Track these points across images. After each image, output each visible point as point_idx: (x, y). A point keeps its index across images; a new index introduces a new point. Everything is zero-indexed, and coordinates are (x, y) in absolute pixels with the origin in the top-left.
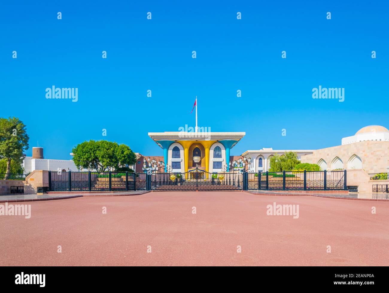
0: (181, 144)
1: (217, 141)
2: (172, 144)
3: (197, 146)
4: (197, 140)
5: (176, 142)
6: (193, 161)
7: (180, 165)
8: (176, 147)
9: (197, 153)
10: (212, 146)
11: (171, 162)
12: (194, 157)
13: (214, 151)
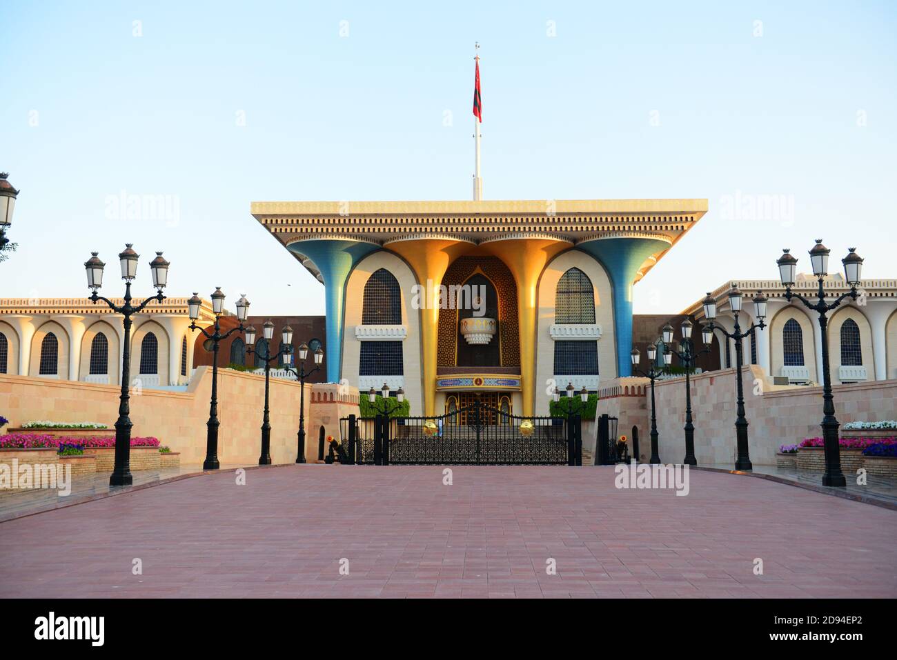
0: (403, 259)
1: (572, 243)
3: (478, 270)
4: (478, 241)
5: (380, 247)
6: (462, 339)
7: (398, 356)
8: (382, 269)
10: (552, 265)
11: (359, 344)
12: (463, 321)
13: (557, 292)
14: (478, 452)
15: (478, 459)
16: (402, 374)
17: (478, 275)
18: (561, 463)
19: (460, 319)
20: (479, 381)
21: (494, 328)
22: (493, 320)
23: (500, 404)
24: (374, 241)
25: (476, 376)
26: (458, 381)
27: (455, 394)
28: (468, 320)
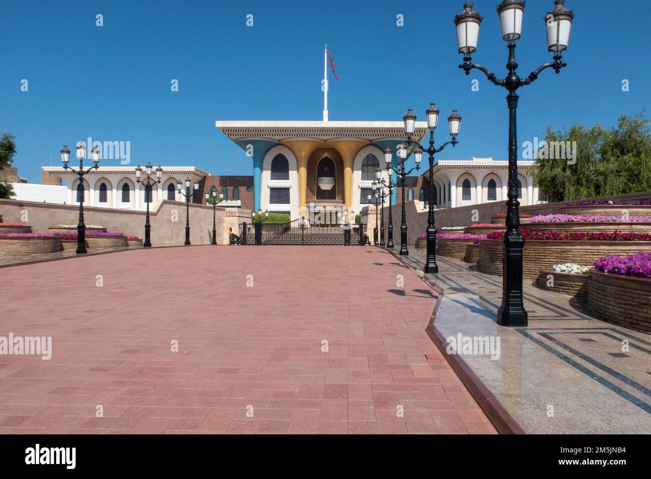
0: (290, 149)
1: (369, 142)
2: (271, 148)
3: (326, 155)
4: (325, 141)
5: (279, 144)
6: (318, 187)
7: (288, 195)
8: (280, 154)
9: (326, 169)
10: (360, 152)
11: (270, 189)
12: (319, 179)
13: (363, 165)
16: (289, 203)
17: (327, 157)
21: (333, 182)
22: (333, 179)
24: (276, 140)
25: (324, 204)
28: (321, 178)
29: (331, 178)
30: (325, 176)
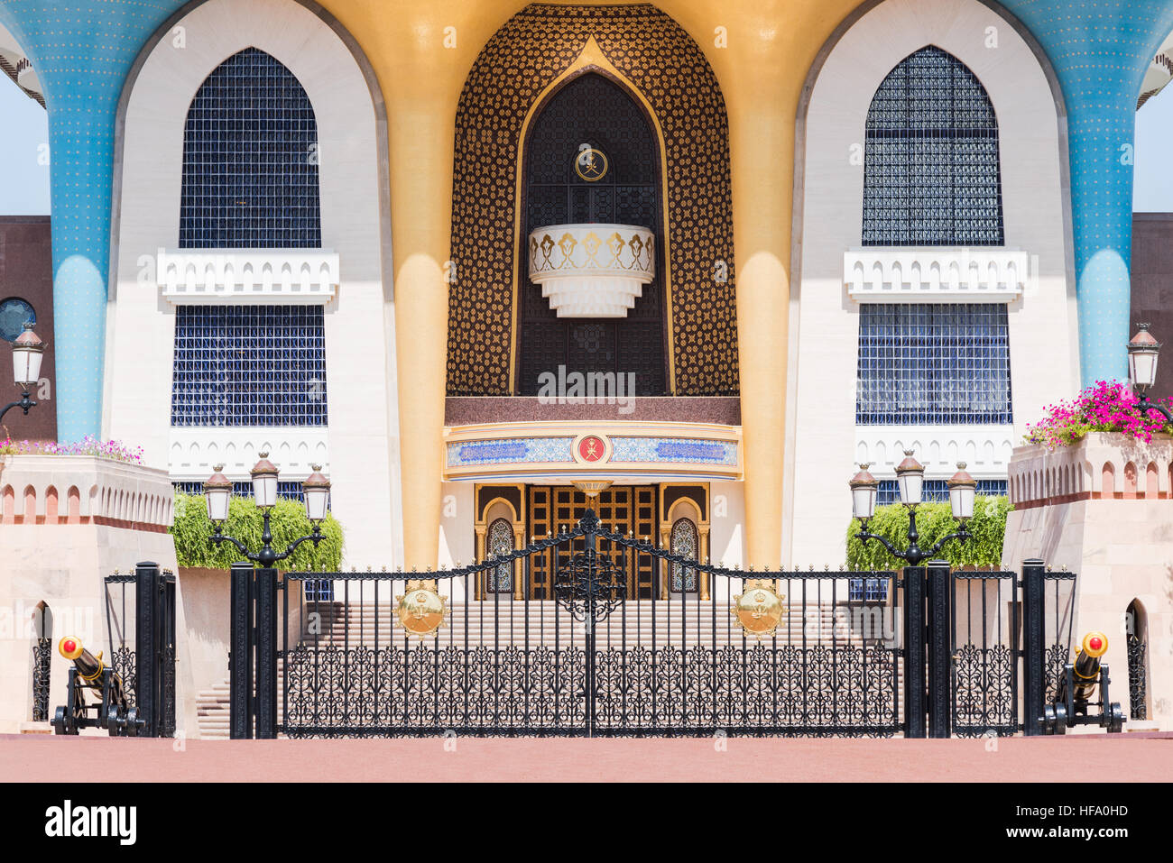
0: (329, 17)
3: (591, 55)
6: (533, 297)
8: (250, 49)
11: (171, 315)
12: (539, 235)
13: (870, 134)
14: (590, 693)
15: (591, 715)
16: (323, 421)
17: (592, 76)
18: (880, 731)
19: (528, 228)
20: (592, 447)
21: (646, 257)
22: (645, 234)
23: (666, 526)
25: (583, 428)
26: (516, 447)
27: (510, 493)
28: (556, 232)
29: (627, 232)
30: (582, 218)
